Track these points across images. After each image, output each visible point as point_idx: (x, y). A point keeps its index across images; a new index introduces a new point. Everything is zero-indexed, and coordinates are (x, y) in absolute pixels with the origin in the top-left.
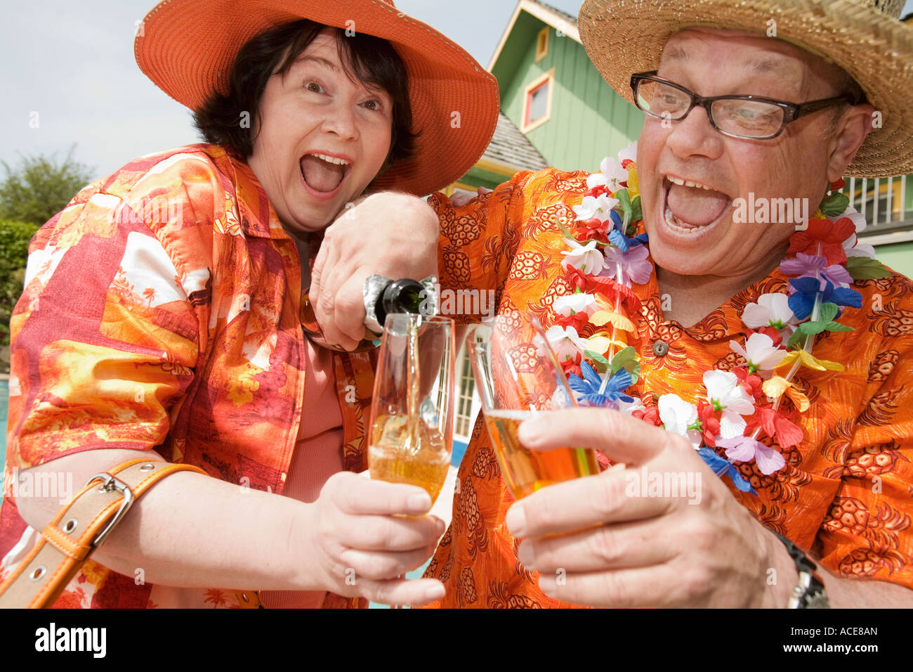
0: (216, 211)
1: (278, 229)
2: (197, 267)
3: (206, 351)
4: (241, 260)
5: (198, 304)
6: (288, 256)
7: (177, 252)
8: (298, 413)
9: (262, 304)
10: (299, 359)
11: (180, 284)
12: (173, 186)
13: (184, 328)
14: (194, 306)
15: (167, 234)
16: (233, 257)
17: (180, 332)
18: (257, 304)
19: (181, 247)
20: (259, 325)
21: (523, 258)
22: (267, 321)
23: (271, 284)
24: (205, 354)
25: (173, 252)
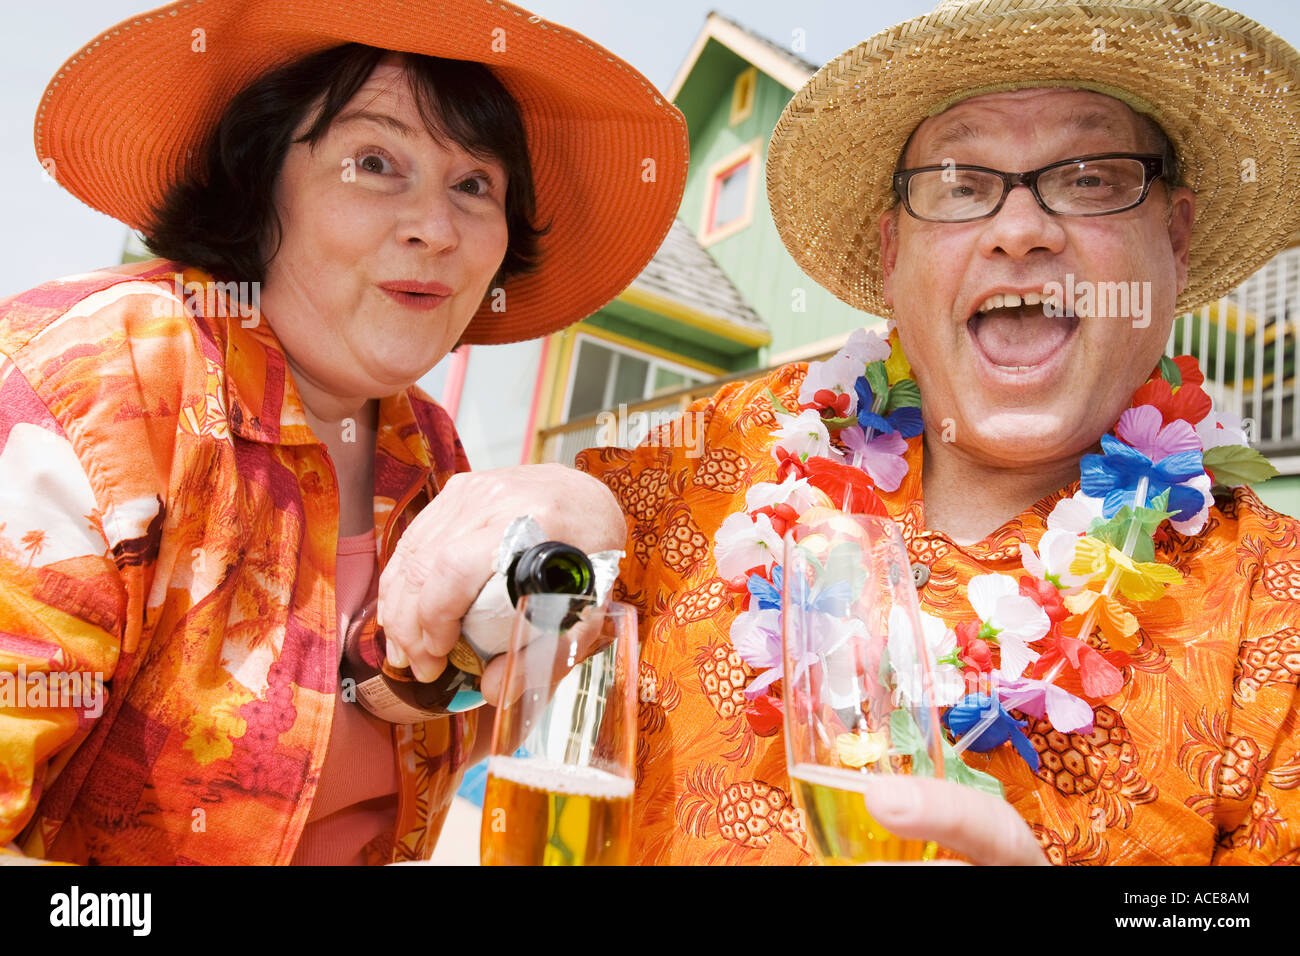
0: (186, 393)
1: (296, 427)
2: (137, 493)
3: (138, 650)
4: (226, 485)
5: (130, 564)
6: (316, 473)
7: (101, 465)
8: (312, 780)
9: (262, 566)
10: (323, 673)
11: (99, 524)
12: (109, 342)
13: (94, 608)
14: (121, 568)
15: (87, 429)
16: (213, 479)
17: (88, 614)
18: (252, 567)
19: (110, 456)
20: (254, 606)
21: (719, 456)
22: (269, 601)
23: (277, 529)
24: (134, 656)
25: (94, 465)
